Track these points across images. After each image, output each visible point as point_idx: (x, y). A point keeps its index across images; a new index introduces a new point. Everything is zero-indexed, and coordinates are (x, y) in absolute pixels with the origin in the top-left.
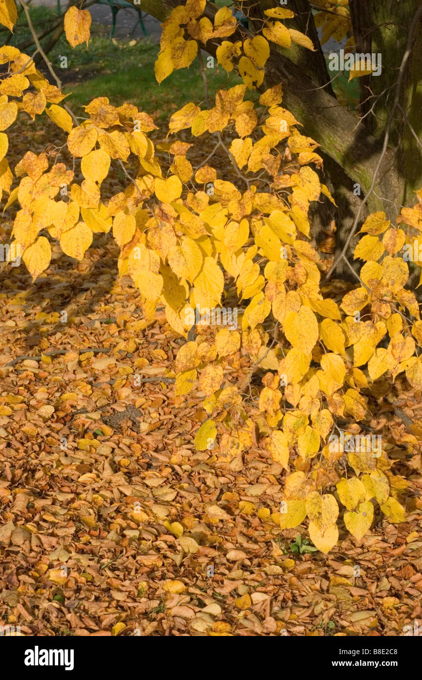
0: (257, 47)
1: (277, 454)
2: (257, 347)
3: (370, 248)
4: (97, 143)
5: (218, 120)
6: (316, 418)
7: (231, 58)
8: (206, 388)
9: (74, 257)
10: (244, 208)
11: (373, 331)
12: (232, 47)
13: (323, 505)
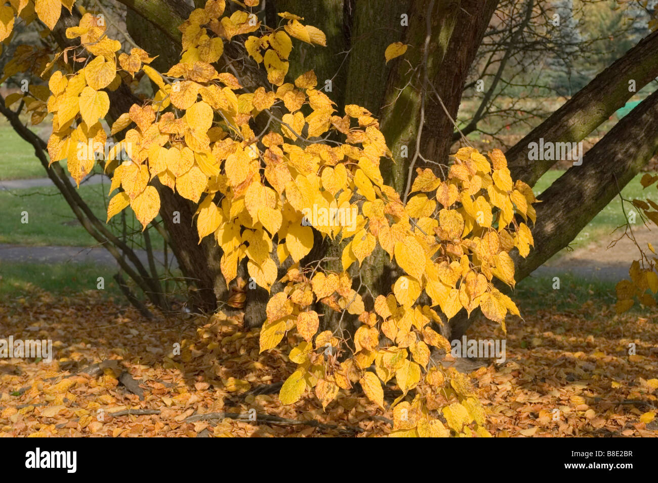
0: (280, 42)
1: (371, 393)
2: (347, 290)
3: (420, 207)
4: (199, 95)
5: (263, 100)
6: (414, 349)
7: (260, 51)
8: (304, 332)
9: (191, 199)
10: (335, 155)
11: (448, 271)
12: (258, 41)
13: (431, 430)
